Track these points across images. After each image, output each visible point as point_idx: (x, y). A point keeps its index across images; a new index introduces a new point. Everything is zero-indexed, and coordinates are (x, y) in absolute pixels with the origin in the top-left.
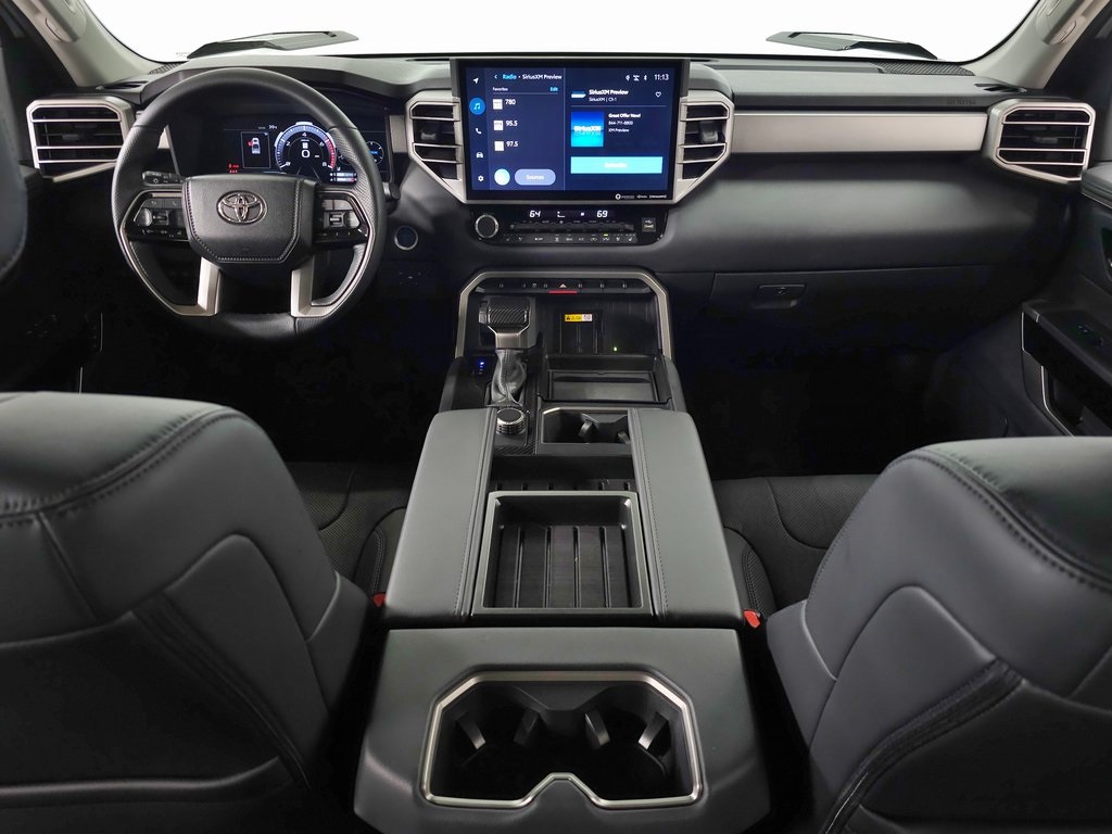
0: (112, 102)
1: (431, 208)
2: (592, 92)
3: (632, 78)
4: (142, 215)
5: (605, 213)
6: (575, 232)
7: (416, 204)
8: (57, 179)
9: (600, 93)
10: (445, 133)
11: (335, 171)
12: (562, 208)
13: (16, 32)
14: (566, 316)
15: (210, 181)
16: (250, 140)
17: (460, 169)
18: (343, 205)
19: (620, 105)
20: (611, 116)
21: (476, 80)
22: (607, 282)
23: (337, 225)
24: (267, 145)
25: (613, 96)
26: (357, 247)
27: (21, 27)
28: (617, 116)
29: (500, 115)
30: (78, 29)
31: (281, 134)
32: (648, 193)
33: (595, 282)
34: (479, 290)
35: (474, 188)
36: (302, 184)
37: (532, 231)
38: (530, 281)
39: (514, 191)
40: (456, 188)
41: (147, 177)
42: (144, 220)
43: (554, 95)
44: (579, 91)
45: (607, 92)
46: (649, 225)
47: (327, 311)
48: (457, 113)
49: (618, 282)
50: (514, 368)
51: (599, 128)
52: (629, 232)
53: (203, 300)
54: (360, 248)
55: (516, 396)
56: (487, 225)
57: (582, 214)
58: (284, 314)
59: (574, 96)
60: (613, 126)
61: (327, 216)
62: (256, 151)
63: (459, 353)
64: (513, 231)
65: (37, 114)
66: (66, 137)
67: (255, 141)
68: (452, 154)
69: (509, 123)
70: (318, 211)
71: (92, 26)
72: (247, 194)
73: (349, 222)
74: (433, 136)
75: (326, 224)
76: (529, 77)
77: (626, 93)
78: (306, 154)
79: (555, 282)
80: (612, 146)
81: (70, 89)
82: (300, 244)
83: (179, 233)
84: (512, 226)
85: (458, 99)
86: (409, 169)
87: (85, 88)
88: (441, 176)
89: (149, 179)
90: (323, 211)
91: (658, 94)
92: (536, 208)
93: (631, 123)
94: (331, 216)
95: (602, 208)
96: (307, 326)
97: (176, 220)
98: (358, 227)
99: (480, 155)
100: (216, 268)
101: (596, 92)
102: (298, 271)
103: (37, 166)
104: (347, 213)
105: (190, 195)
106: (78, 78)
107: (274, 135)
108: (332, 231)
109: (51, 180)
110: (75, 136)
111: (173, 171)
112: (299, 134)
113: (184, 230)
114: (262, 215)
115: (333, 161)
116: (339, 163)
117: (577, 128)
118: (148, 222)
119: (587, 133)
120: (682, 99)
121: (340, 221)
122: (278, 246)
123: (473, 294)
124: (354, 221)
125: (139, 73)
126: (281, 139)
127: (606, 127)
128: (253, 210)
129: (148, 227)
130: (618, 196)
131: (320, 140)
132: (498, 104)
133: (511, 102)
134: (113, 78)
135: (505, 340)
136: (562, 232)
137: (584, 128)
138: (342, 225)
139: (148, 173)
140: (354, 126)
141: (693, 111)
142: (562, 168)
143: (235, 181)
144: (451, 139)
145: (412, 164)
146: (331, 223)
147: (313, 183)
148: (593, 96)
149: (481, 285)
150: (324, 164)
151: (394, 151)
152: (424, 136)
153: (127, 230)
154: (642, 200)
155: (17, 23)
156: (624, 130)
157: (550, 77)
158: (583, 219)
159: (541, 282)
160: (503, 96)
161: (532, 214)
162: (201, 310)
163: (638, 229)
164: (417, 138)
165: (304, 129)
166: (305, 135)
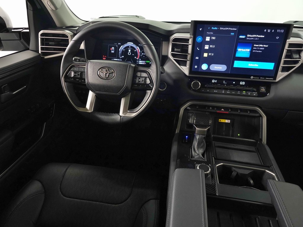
0: (67, 32)
1: (174, 76)
2: (248, 36)
3: (267, 31)
4: (71, 73)
5: (244, 83)
6: (231, 89)
7: (168, 74)
8: (46, 57)
9: (252, 36)
10: (184, 49)
11: (139, 60)
12: (225, 80)
13: (39, 7)
14: (219, 120)
15: (96, 63)
16: (111, 48)
17: (188, 63)
18: (144, 75)
19: (260, 41)
20: (255, 45)
21: (201, 29)
22: (242, 110)
23: (141, 82)
24: (117, 49)
25: (257, 37)
26: (148, 91)
27: (40, 6)
28: (258, 46)
29: (208, 43)
30: (58, 6)
31: (122, 46)
32: (265, 77)
33: (236, 109)
34: (188, 108)
35: (193, 70)
36: (130, 65)
37: (214, 88)
38: (209, 107)
39: (209, 72)
40: (186, 70)
41: (75, 59)
42: (71, 75)
43: (232, 36)
44: (243, 35)
45: (255, 36)
46: (263, 89)
47: (134, 115)
48: (190, 41)
49: (246, 110)
50: (202, 142)
51: (249, 50)
52: (254, 91)
53: (88, 106)
54: (149, 92)
55: (203, 155)
56: (196, 85)
57: (234, 83)
58: (117, 114)
59: (240, 37)
60: (255, 50)
61: (138, 78)
62: (113, 52)
63: (177, 131)
64: (206, 88)
65: (42, 35)
66: (50, 43)
67: (113, 48)
68: (186, 57)
69: (211, 46)
70: (135, 76)
71: (63, 5)
72: (108, 68)
73: (146, 81)
74: (179, 50)
75: (137, 82)
76: (223, 29)
77: (263, 36)
78: (129, 53)
79: (219, 108)
80: (253, 57)
81: (55, 27)
82: (127, 88)
83: (83, 81)
84: (206, 86)
85: (192, 36)
86: (167, 61)
87: (59, 27)
88: (180, 65)
89: (76, 60)
90: (137, 76)
91: (278, 38)
92: (215, 79)
93: (263, 49)
94: (139, 79)
95: (243, 81)
96: (125, 120)
97: (82, 75)
98: (149, 84)
99: (197, 58)
100: (94, 94)
101: (250, 36)
102: (124, 98)
103: (40, 52)
104: (146, 78)
105: (89, 67)
106: (57, 24)
107: (119, 46)
108: (139, 84)
109: (44, 57)
110: (53, 43)
111: (84, 57)
112: (128, 47)
113: (85, 79)
114: (114, 76)
115: (139, 57)
116: (140, 57)
117: (239, 50)
118: (72, 76)
119: (243, 52)
120: (288, 40)
121: (143, 81)
122: (118, 88)
123: (186, 109)
124: (148, 81)
125: (77, 23)
126: (122, 48)
127: (252, 50)
128: (110, 74)
129: (72, 78)
130: (252, 77)
131: (135, 49)
132: (208, 39)
133: (214, 38)
134: (69, 24)
135: (199, 131)
136: (226, 89)
137: (242, 50)
138: (143, 82)
139: (75, 57)
140: (153, 45)
141: (291, 45)
142: (230, 65)
143: (105, 63)
144: (187, 51)
145: (168, 59)
146: (139, 81)
147: (134, 65)
148: (248, 37)
149: (189, 106)
150: (135, 57)
151: (163, 54)
152: (175, 50)
153: (65, 78)
154: (262, 80)
155: (40, 4)
156: (259, 52)
157: (231, 29)
158: (234, 85)
159: (213, 107)
160: (210, 36)
161: (213, 81)
162: (87, 110)
163: (258, 91)
164: (173, 50)
165: (130, 45)
166: (130, 47)
